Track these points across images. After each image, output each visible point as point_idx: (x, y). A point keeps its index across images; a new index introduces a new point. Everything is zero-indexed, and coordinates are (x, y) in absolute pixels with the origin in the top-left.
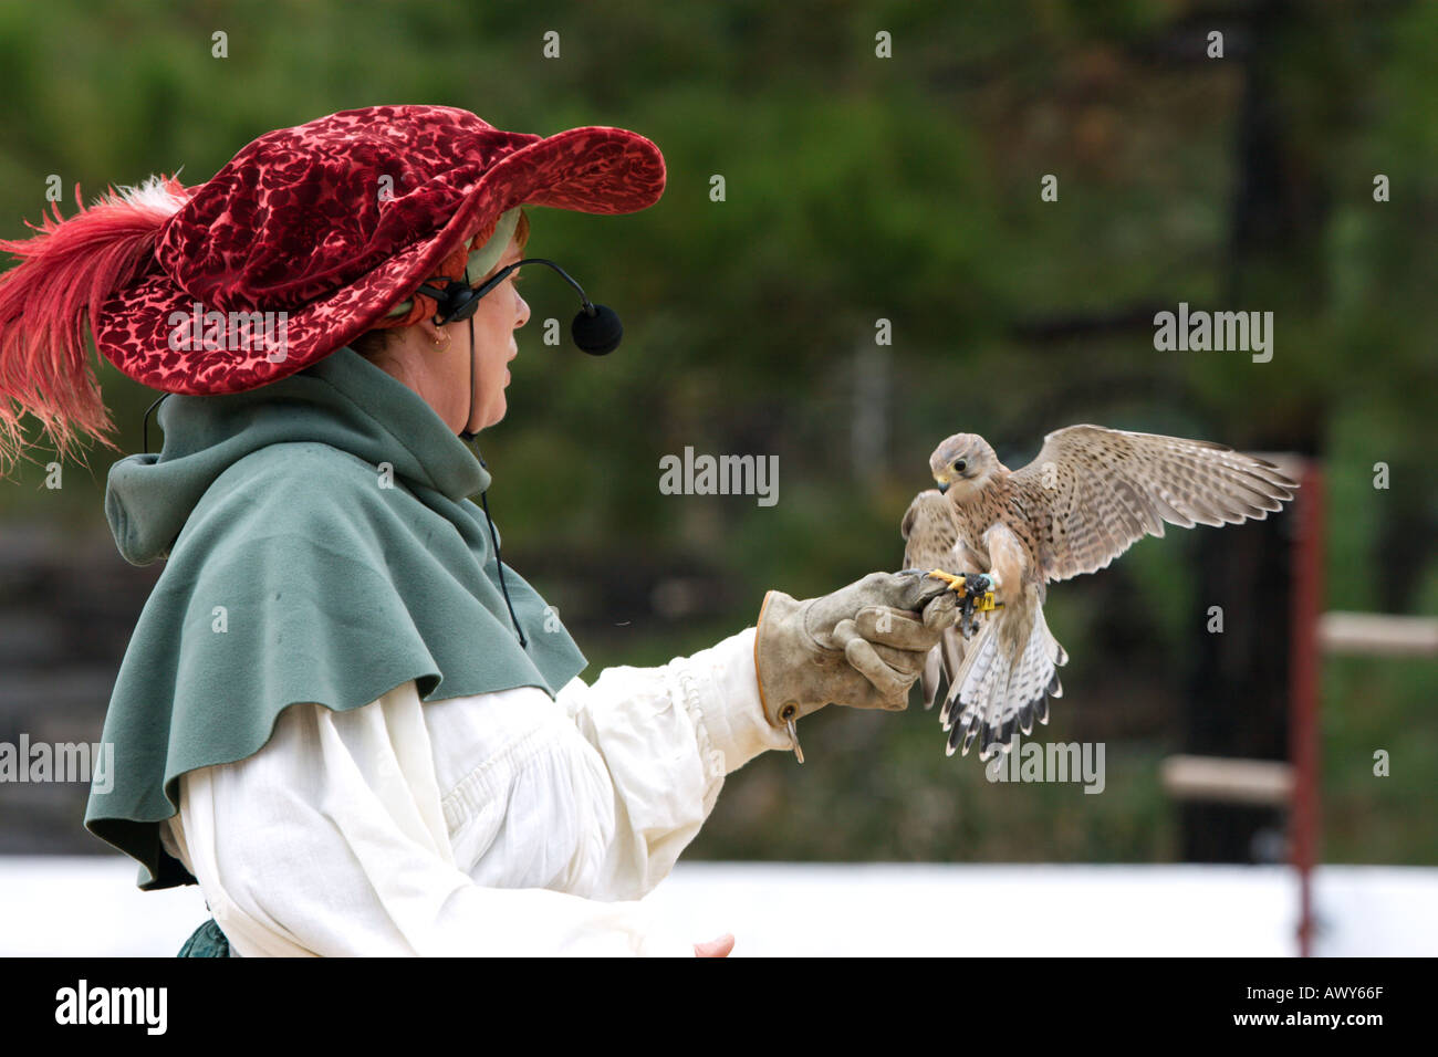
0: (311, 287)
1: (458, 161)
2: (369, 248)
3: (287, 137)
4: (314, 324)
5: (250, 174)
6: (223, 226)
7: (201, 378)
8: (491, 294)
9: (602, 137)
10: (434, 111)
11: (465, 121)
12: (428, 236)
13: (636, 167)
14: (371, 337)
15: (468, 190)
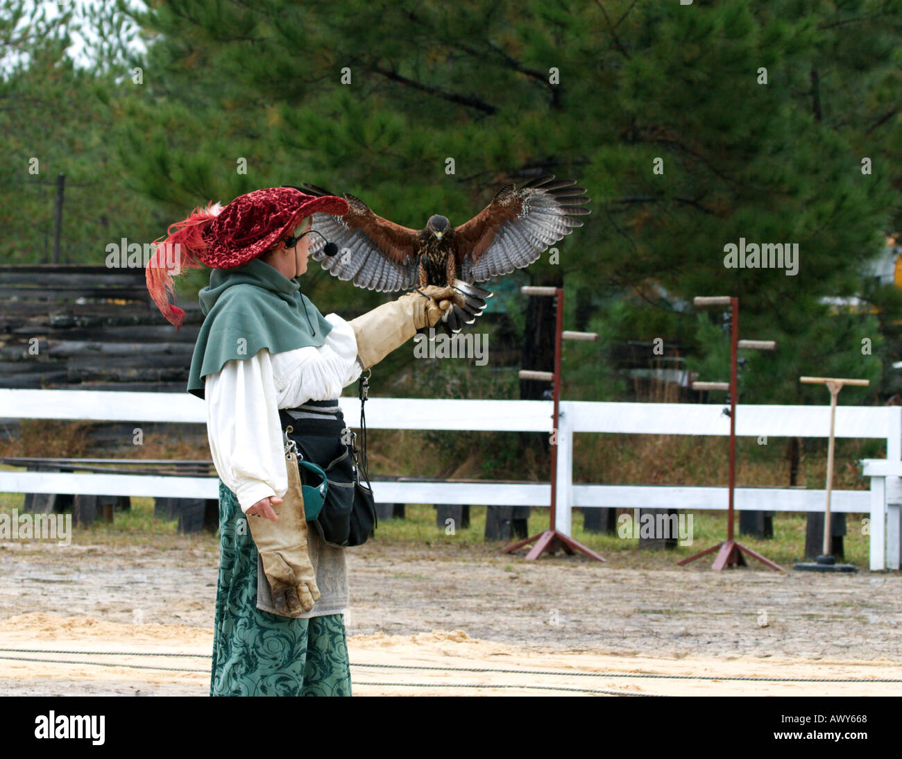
0: (250, 240)
1: (292, 204)
2: (266, 229)
3: (246, 197)
4: (250, 250)
5: (236, 207)
6: (228, 222)
7: (220, 264)
8: (301, 240)
9: (330, 199)
10: (287, 189)
11: (295, 192)
12: (282, 226)
13: (341, 205)
14: (266, 255)
15: (294, 212)
